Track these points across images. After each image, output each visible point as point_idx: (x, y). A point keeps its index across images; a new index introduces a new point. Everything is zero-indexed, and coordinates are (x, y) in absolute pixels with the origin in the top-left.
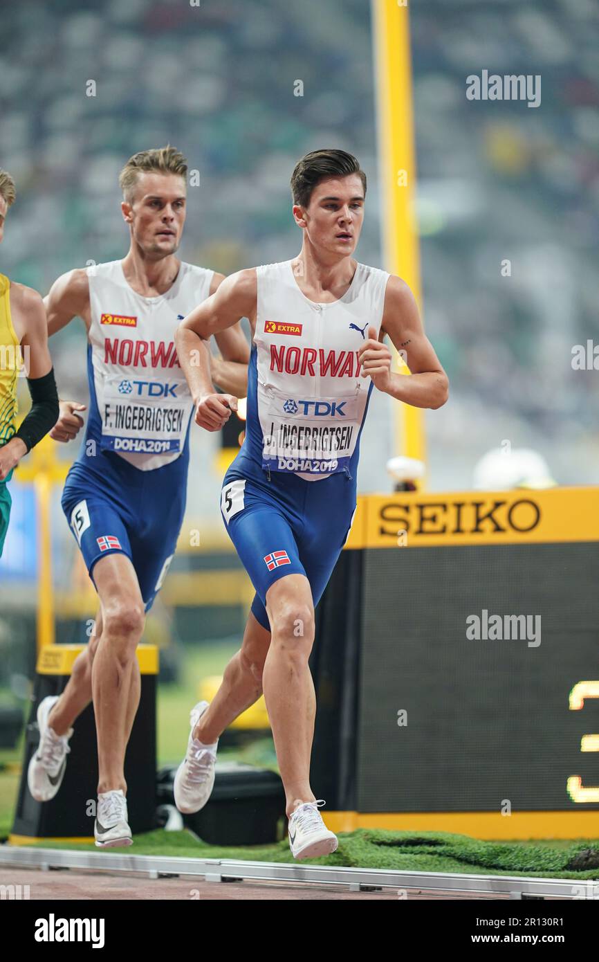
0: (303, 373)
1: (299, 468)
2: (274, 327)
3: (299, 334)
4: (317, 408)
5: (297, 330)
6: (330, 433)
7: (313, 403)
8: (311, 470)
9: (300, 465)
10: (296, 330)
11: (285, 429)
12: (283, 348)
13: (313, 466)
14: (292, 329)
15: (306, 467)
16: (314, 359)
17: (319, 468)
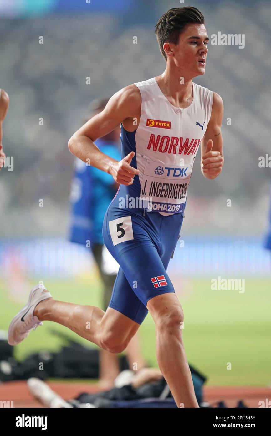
0: (169, 152)
1: (160, 209)
2: (153, 123)
3: (169, 128)
4: (175, 172)
5: (168, 125)
6: (179, 187)
7: (173, 169)
8: (167, 211)
9: (160, 207)
10: (166, 125)
11: (154, 184)
12: (159, 136)
13: (168, 208)
14: (165, 124)
15: (164, 209)
16: (177, 144)
17: (171, 209)
